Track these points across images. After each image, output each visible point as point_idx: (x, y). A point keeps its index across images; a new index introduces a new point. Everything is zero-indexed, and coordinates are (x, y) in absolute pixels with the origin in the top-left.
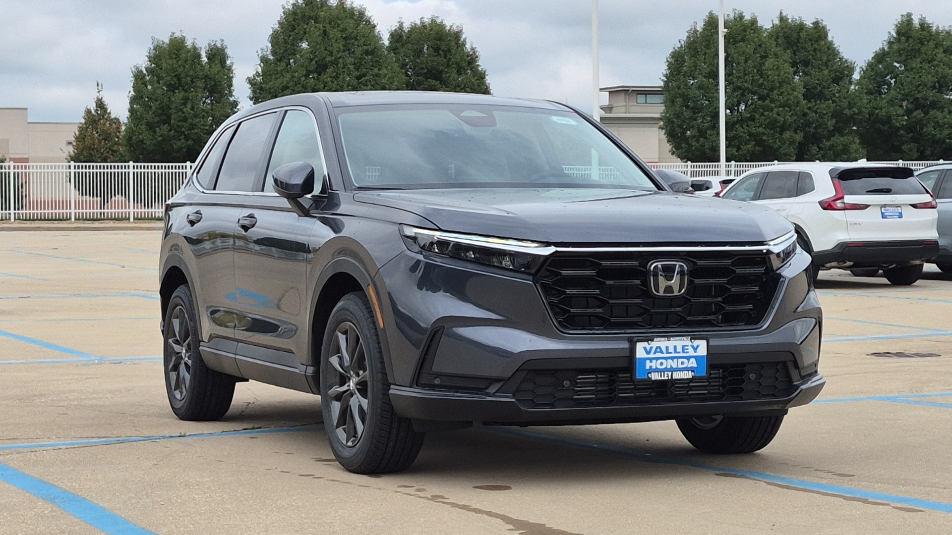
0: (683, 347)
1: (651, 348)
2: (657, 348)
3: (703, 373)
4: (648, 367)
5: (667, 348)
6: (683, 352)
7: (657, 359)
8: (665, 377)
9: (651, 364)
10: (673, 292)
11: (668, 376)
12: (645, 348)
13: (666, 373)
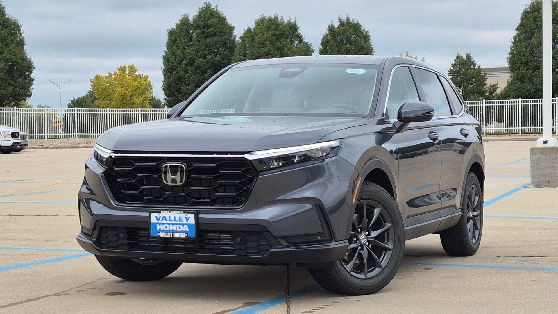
0: (180, 217)
1: (160, 217)
2: (164, 217)
3: (193, 235)
4: (158, 229)
5: (170, 217)
6: (180, 220)
7: (163, 224)
8: (169, 235)
9: (160, 227)
10: (177, 183)
11: (170, 236)
12: (156, 217)
13: (169, 233)
